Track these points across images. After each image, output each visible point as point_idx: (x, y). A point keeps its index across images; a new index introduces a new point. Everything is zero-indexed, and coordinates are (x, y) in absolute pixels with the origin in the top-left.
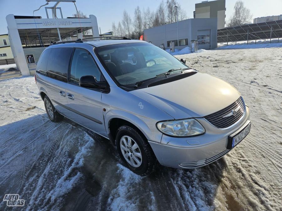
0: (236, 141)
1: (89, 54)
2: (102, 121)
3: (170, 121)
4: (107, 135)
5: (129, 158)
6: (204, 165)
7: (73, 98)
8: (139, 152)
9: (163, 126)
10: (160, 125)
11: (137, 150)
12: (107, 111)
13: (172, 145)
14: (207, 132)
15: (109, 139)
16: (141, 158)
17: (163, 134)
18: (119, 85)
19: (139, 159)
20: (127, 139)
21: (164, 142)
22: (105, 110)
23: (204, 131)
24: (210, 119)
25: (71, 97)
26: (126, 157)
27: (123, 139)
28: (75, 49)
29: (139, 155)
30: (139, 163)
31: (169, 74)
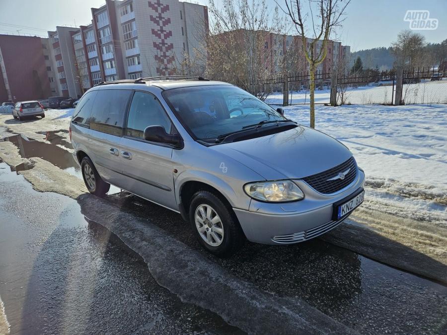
0: (343, 210)
1: (155, 99)
2: (172, 187)
3: (260, 182)
4: (178, 208)
5: (205, 233)
6: (302, 240)
7: (131, 157)
8: (221, 228)
9: (252, 189)
10: (248, 188)
11: (218, 225)
12: (180, 173)
13: (263, 212)
14: (307, 198)
15: (179, 213)
16: (223, 235)
17: (252, 198)
18: (195, 138)
19: (219, 236)
20: (206, 209)
21: (253, 209)
22: (176, 171)
23: (303, 197)
24: (310, 182)
25: (128, 156)
26: (201, 232)
27: (201, 208)
28: (135, 92)
29: (221, 231)
30: (219, 242)
31: (260, 127)
